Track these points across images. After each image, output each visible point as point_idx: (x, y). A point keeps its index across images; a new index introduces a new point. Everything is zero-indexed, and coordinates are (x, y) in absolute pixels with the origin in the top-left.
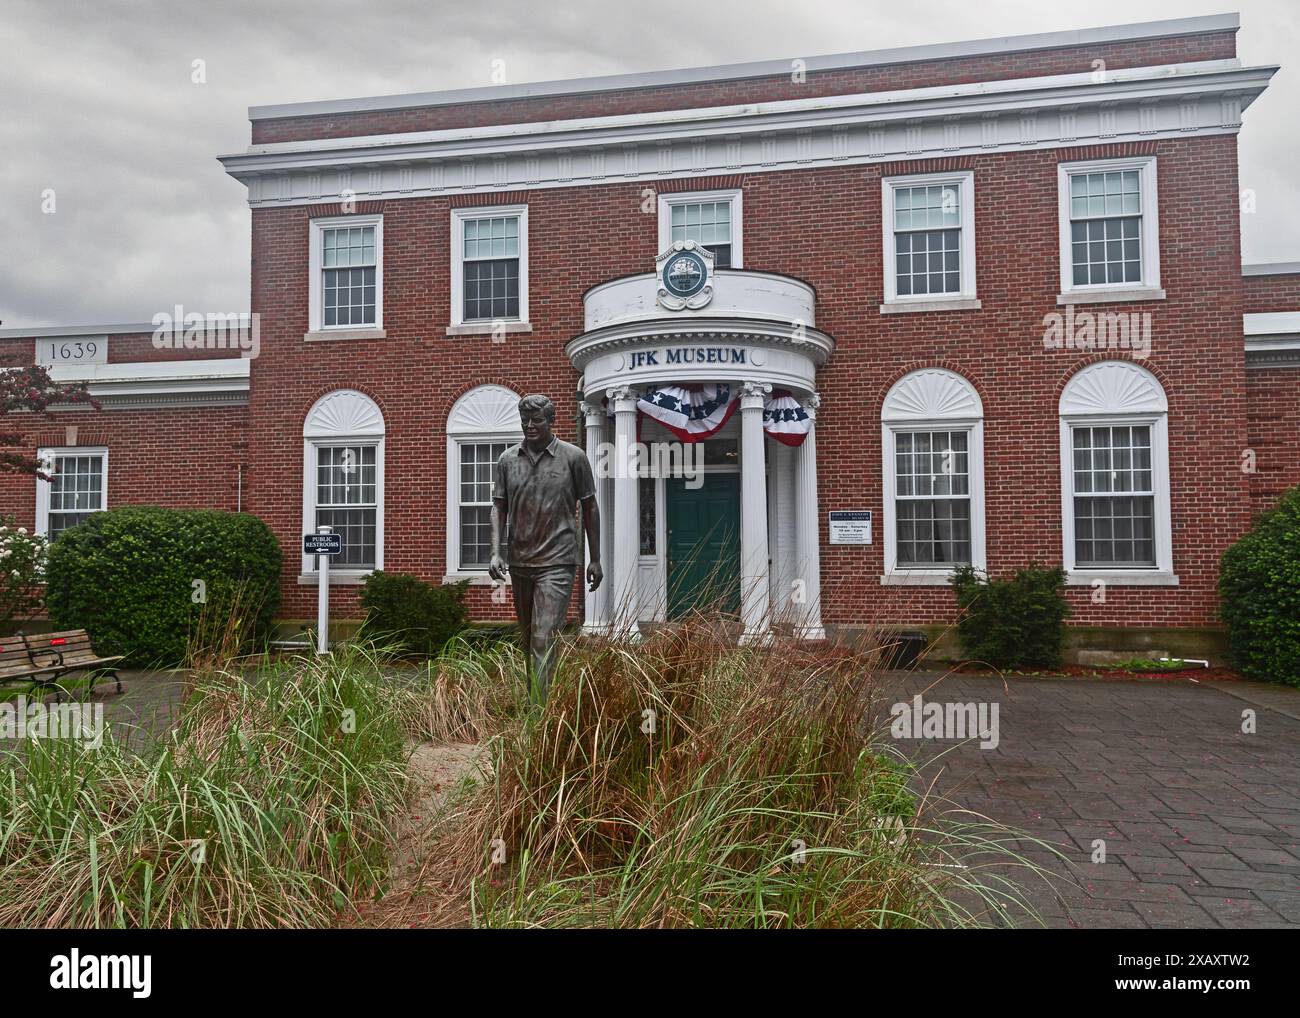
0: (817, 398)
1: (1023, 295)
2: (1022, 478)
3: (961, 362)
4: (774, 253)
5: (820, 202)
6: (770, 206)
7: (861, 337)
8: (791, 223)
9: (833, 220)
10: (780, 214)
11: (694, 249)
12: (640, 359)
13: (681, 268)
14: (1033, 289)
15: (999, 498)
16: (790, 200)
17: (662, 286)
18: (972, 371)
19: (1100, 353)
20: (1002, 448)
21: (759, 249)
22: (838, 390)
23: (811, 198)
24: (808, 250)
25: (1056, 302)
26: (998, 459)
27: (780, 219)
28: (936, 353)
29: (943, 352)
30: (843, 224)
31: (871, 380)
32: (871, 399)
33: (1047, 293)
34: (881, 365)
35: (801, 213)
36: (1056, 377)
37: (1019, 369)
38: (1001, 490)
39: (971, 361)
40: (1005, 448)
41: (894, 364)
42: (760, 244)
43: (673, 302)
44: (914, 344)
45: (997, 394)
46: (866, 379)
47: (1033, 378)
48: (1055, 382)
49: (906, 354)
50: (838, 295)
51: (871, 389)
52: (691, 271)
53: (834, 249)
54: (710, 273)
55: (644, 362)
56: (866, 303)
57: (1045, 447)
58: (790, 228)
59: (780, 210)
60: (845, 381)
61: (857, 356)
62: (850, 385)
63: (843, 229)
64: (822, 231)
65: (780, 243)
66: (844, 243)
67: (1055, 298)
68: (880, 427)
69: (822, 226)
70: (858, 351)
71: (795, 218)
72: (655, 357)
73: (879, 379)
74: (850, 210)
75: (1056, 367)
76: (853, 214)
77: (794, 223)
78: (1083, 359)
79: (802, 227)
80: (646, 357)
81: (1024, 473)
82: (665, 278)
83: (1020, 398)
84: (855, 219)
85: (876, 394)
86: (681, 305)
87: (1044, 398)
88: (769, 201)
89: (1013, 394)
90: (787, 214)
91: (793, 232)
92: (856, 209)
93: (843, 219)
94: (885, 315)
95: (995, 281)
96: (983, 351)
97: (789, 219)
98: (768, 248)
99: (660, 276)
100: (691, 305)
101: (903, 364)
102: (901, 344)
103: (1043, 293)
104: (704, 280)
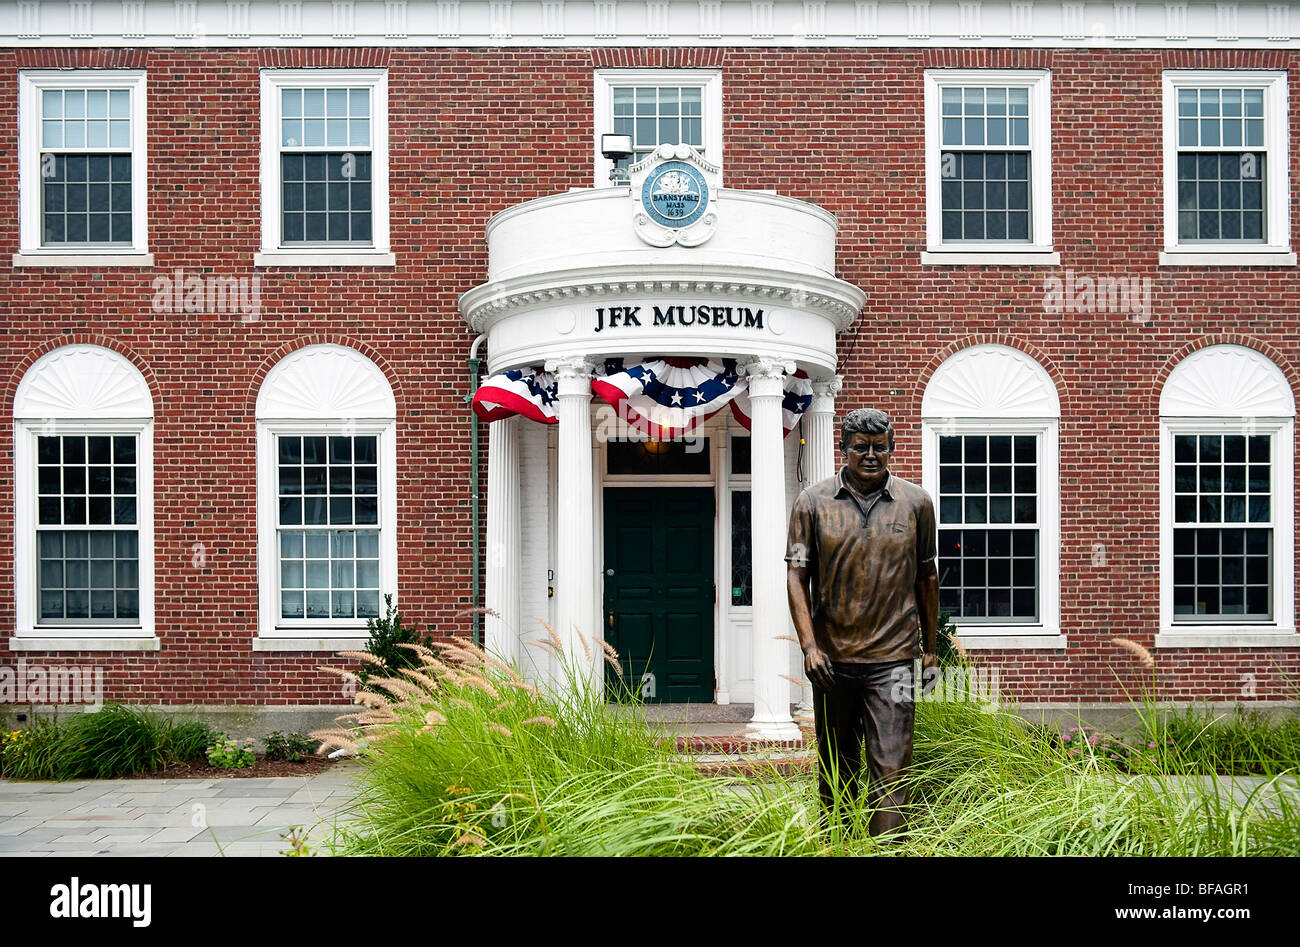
0: (838, 383)
1: (1115, 249)
2: (1110, 501)
3: (1031, 338)
4: (769, 167)
5: (837, 97)
6: (764, 97)
7: (894, 296)
8: (795, 125)
9: (855, 126)
10: (778, 111)
11: (690, 157)
12: (613, 317)
13: (671, 184)
14: (1128, 242)
15: (1079, 529)
16: (793, 91)
17: (640, 208)
18: (1045, 351)
19: (1213, 335)
20: (1084, 460)
21: (746, 160)
22: (861, 372)
23: (823, 91)
24: (818, 167)
25: (1157, 262)
26: (1078, 474)
27: (778, 119)
28: (998, 324)
29: (1007, 324)
30: (870, 132)
31: (908, 358)
32: (908, 386)
33: (1146, 249)
34: (922, 338)
35: (809, 111)
36: (1157, 365)
37: (1108, 351)
38: (1082, 518)
39: (1044, 338)
40: (1088, 460)
41: (940, 338)
42: (748, 153)
43: (658, 233)
44: (967, 310)
45: (1078, 386)
46: (901, 358)
47: (1126, 365)
48: (1155, 372)
49: (956, 324)
50: (862, 235)
51: (907, 372)
52: (684, 190)
53: (855, 167)
54: (712, 195)
55: (620, 322)
56: (902, 248)
57: (1141, 460)
58: (793, 132)
59: (779, 105)
60: (871, 358)
61: (888, 324)
62: (878, 365)
63: (871, 139)
64: (839, 140)
65: (778, 153)
66: (871, 160)
67: (1157, 256)
68: (920, 426)
69: (839, 132)
70: (890, 317)
71: (799, 118)
72: (638, 315)
73: (919, 358)
74: (881, 112)
75: (1156, 351)
76: (884, 119)
77: (800, 126)
78: (1191, 342)
79: (809, 132)
80: (623, 314)
81: (1112, 495)
82: (645, 198)
83: (1109, 392)
84: (887, 125)
85: (916, 379)
86: (669, 239)
87: (1140, 392)
88: (763, 91)
89: (1099, 386)
90: (788, 111)
91: (798, 139)
92: (888, 111)
93: (870, 125)
94: (928, 268)
95: (1079, 228)
96: (1062, 324)
97: (791, 118)
98: (761, 160)
99: (638, 194)
100: (685, 239)
101: (953, 338)
102: (951, 310)
103: (1142, 249)
104: (704, 204)
